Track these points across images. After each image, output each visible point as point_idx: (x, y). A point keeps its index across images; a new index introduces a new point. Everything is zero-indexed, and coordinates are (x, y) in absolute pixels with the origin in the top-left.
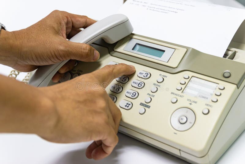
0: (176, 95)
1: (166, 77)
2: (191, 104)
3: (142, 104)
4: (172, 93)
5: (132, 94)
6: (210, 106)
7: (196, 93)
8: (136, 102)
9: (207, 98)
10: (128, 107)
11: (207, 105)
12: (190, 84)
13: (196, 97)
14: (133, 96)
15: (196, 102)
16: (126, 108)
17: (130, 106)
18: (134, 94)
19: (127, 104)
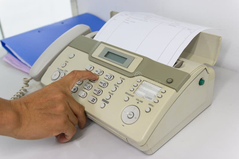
0: (129, 94)
1: (124, 79)
2: (138, 103)
3: (103, 100)
4: (126, 93)
5: (97, 92)
6: (152, 106)
7: (144, 94)
8: (100, 98)
9: (151, 99)
10: (93, 101)
11: (150, 104)
12: (141, 87)
13: (143, 97)
14: (98, 93)
15: (142, 102)
16: (92, 102)
17: (95, 101)
18: (99, 92)
19: (93, 99)
